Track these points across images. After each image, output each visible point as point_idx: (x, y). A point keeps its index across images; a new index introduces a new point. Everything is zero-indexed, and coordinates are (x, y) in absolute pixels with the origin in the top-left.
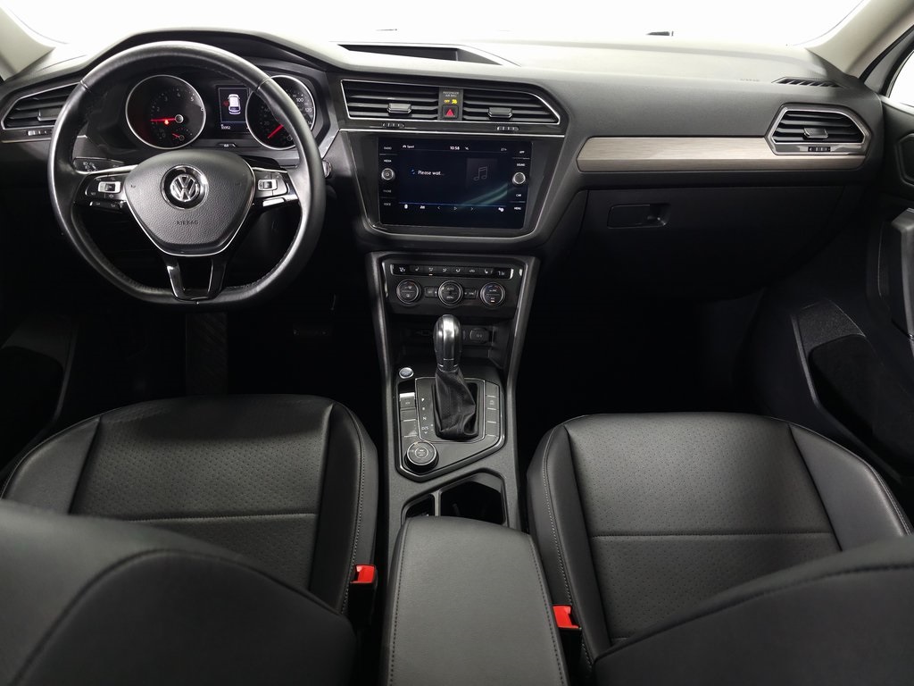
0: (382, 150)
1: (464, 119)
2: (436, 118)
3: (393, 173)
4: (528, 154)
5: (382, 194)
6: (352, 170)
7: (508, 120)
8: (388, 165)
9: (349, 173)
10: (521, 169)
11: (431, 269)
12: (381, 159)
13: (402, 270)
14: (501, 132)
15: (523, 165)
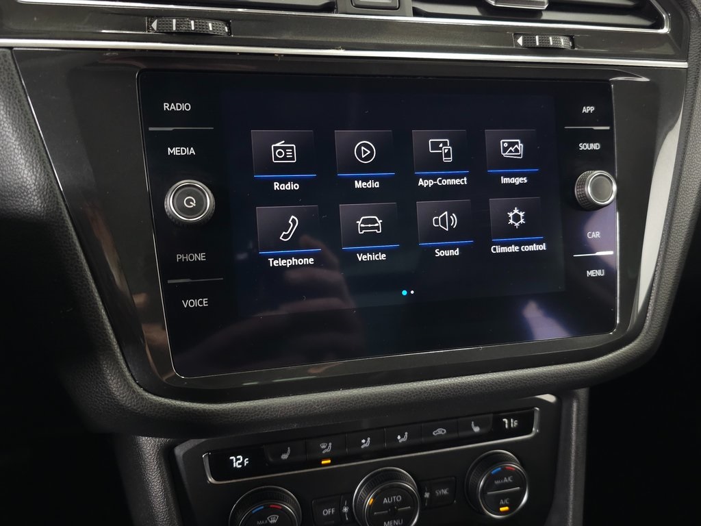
0: (153, 115)
1: (417, 13)
2: (329, 8)
3: (209, 201)
4: (604, 115)
5: (171, 268)
6: (48, 191)
7: (534, 15)
8: (185, 168)
9: (34, 202)
10: (596, 161)
11: (326, 447)
12: (157, 145)
13: (238, 462)
14: (530, 49)
15: (595, 146)
